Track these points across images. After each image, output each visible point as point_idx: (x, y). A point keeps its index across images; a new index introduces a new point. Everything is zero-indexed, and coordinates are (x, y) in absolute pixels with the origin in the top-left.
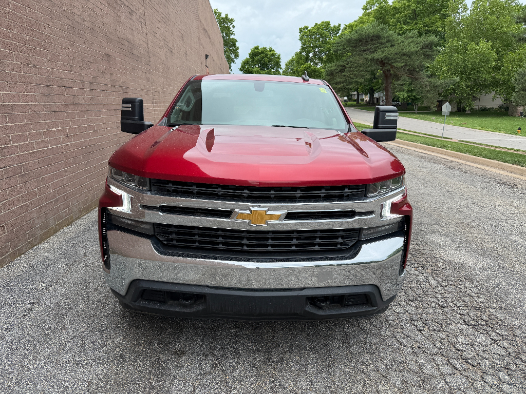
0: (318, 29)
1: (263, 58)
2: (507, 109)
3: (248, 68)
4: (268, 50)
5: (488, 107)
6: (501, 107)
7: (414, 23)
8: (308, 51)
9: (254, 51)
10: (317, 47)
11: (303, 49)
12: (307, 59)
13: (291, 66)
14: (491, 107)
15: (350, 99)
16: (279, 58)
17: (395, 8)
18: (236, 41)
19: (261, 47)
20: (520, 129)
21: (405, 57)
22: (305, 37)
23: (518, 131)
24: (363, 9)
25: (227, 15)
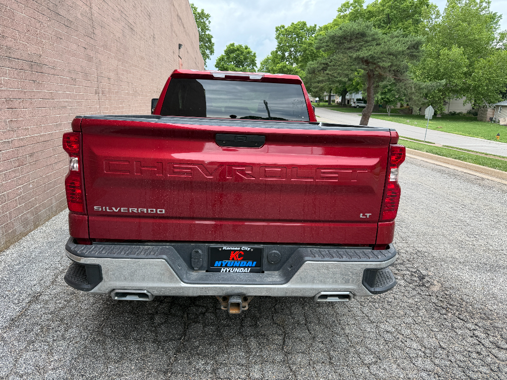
0: (295, 28)
1: (238, 55)
2: (476, 114)
3: (223, 65)
4: (244, 47)
5: (458, 112)
6: (469, 113)
7: (388, 27)
8: (284, 50)
9: (230, 48)
10: (293, 47)
11: (279, 48)
12: (283, 58)
13: (266, 65)
14: (460, 111)
15: (321, 100)
16: (254, 56)
17: (369, 12)
18: (212, 37)
19: (236, 45)
20: (498, 135)
21: (392, 56)
22: (281, 36)
23: (497, 137)
24: (339, 11)
25: (203, 11)
